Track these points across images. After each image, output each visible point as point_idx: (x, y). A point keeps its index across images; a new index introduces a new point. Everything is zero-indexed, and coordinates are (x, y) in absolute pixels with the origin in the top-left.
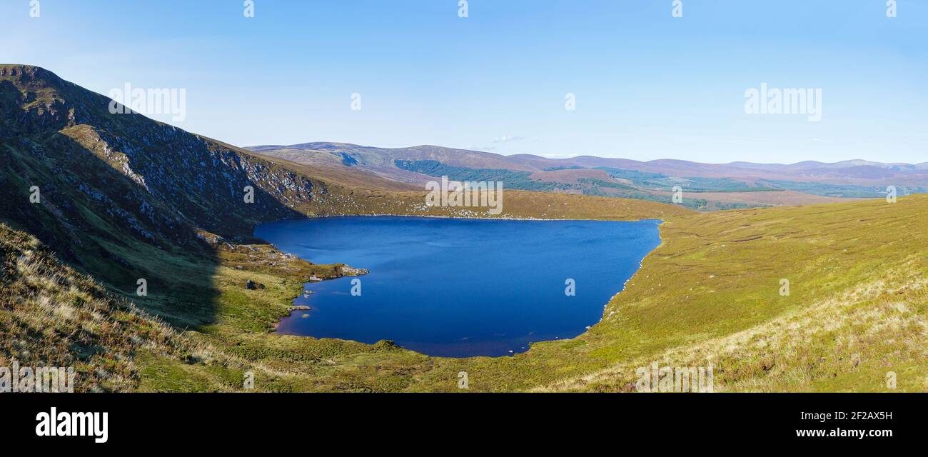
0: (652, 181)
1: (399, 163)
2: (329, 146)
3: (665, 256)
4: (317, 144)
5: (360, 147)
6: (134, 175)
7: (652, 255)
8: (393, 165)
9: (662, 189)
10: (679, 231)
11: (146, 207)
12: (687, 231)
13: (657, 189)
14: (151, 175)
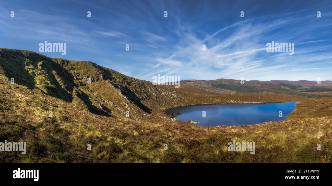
0: (297, 88)
1: (212, 85)
2: (189, 81)
3: (295, 114)
4: (185, 80)
5: (199, 80)
6: (123, 96)
7: (291, 114)
8: (210, 86)
9: (300, 91)
10: (302, 105)
11: (127, 106)
12: (304, 105)
13: (299, 91)
14: (129, 95)
